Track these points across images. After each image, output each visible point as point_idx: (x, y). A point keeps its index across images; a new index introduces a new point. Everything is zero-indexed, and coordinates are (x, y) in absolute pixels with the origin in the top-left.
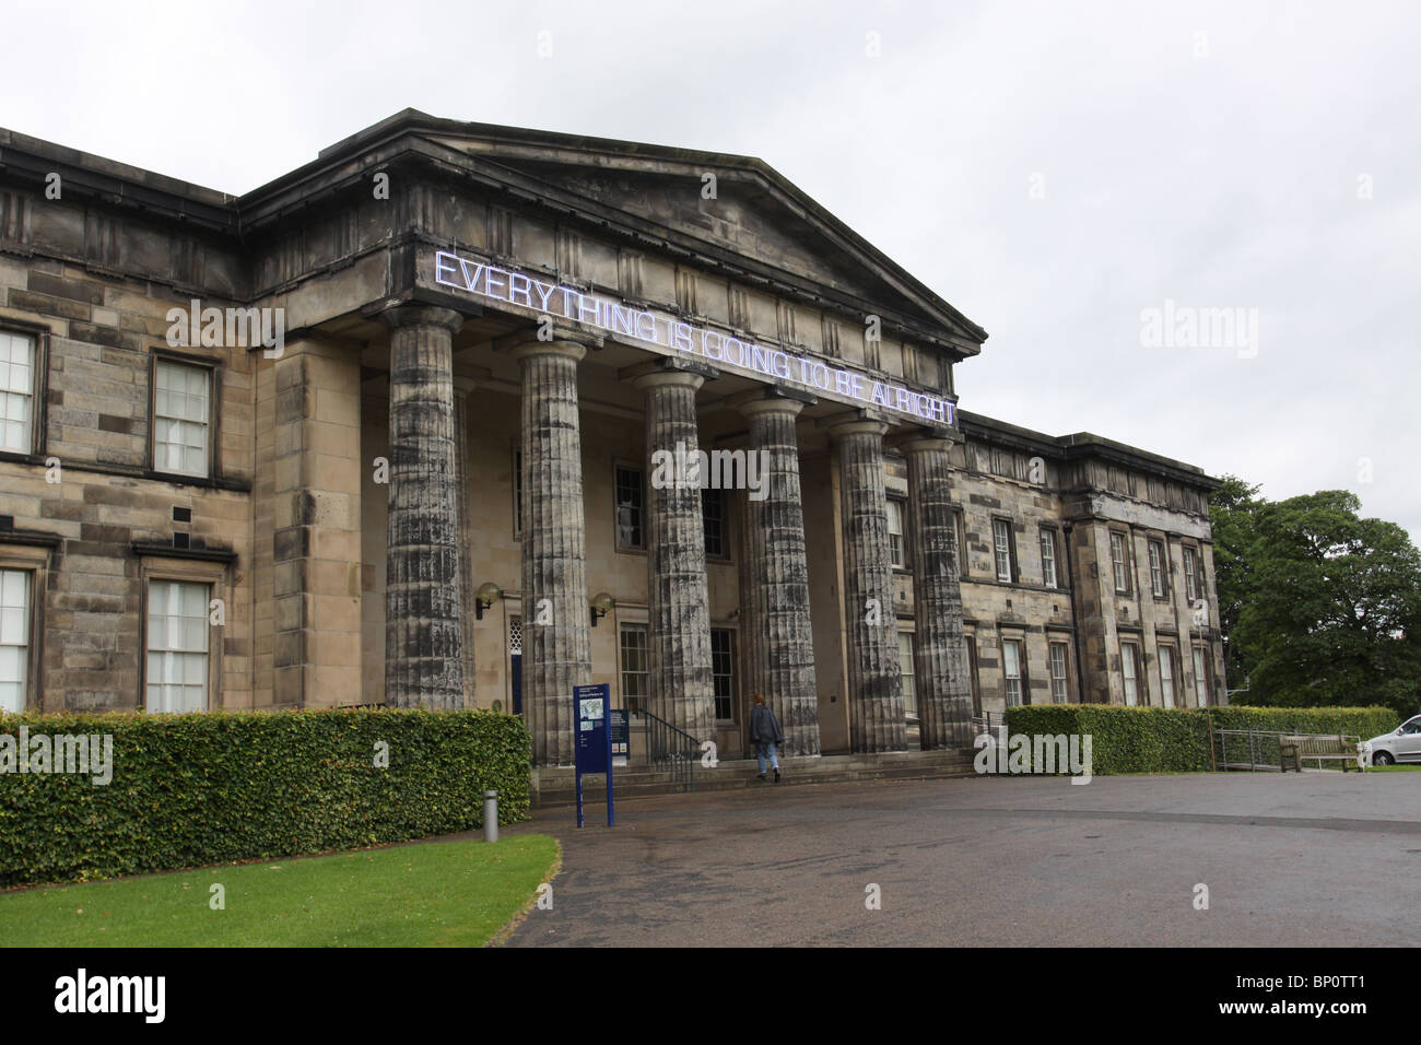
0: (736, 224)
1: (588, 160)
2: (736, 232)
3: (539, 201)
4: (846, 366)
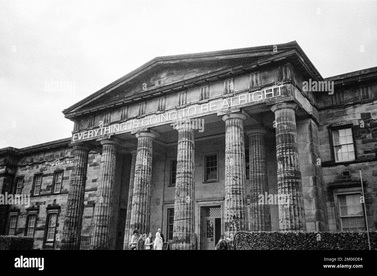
0: (165, 77)
1: (103, 94)
2: (164, 80)
3: (91, 112)
4: (209, 100)
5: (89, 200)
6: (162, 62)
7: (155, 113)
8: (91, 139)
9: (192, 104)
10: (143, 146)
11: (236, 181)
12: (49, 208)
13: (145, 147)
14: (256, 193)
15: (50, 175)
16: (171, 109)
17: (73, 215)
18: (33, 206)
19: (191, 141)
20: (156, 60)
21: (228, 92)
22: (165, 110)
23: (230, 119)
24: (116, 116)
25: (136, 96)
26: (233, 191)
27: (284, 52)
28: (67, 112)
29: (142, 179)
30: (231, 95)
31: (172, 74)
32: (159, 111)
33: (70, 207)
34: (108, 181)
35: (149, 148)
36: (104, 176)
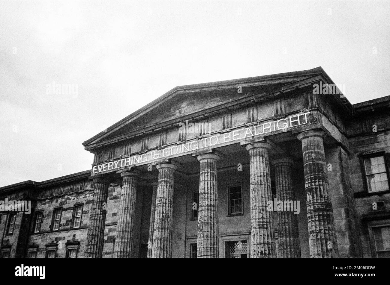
0: (185, 107)
2: (186, 109)
4: (231, 129)
5: (109, 235)
6: (182, 92)
7: (176, 144)
8: (111, 171)
9: (214, 134)
10: (165, 178)
11: (263, 214)
12: (68, 243)
13: (166, 179)
14: (284, 227)
15: (69, 209)
16: (192, 139)
17: (93, 251)
18: (53, 242)
19: (214, 172)
20: (176, 90)
21: (252, 121)
22: (187, 140)
23: (255, 148)
24: (136, 148)
25: (156, 126)
26: (259, 225)
27: (309, 78)
28: (87, 144)
29: (163, 213)
30: (254, 123)
31: (193, 103)
32: (180, 142)
33: (90, 242)
34: (128, 215)
35: (170, 180)
36: (124, 210)
